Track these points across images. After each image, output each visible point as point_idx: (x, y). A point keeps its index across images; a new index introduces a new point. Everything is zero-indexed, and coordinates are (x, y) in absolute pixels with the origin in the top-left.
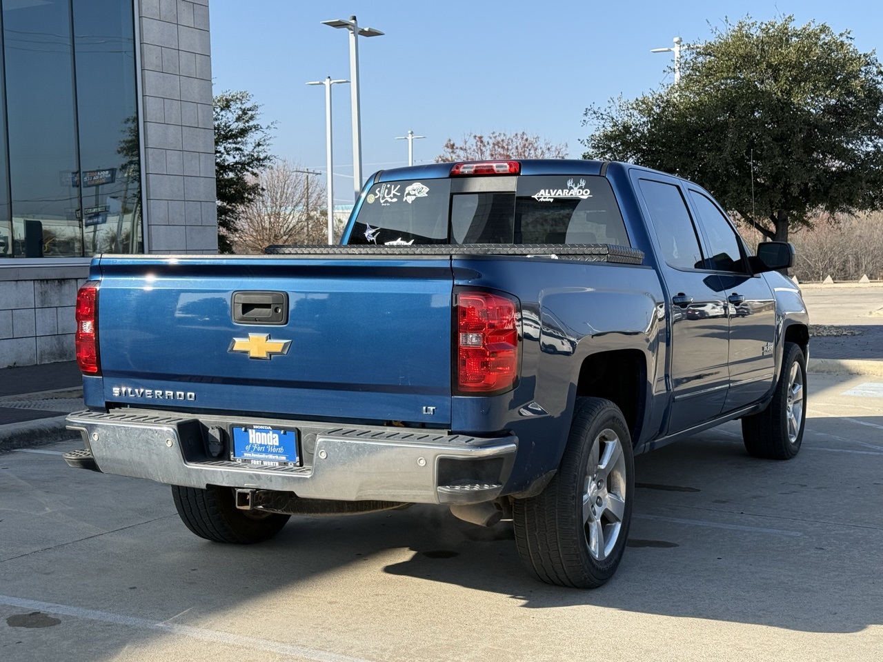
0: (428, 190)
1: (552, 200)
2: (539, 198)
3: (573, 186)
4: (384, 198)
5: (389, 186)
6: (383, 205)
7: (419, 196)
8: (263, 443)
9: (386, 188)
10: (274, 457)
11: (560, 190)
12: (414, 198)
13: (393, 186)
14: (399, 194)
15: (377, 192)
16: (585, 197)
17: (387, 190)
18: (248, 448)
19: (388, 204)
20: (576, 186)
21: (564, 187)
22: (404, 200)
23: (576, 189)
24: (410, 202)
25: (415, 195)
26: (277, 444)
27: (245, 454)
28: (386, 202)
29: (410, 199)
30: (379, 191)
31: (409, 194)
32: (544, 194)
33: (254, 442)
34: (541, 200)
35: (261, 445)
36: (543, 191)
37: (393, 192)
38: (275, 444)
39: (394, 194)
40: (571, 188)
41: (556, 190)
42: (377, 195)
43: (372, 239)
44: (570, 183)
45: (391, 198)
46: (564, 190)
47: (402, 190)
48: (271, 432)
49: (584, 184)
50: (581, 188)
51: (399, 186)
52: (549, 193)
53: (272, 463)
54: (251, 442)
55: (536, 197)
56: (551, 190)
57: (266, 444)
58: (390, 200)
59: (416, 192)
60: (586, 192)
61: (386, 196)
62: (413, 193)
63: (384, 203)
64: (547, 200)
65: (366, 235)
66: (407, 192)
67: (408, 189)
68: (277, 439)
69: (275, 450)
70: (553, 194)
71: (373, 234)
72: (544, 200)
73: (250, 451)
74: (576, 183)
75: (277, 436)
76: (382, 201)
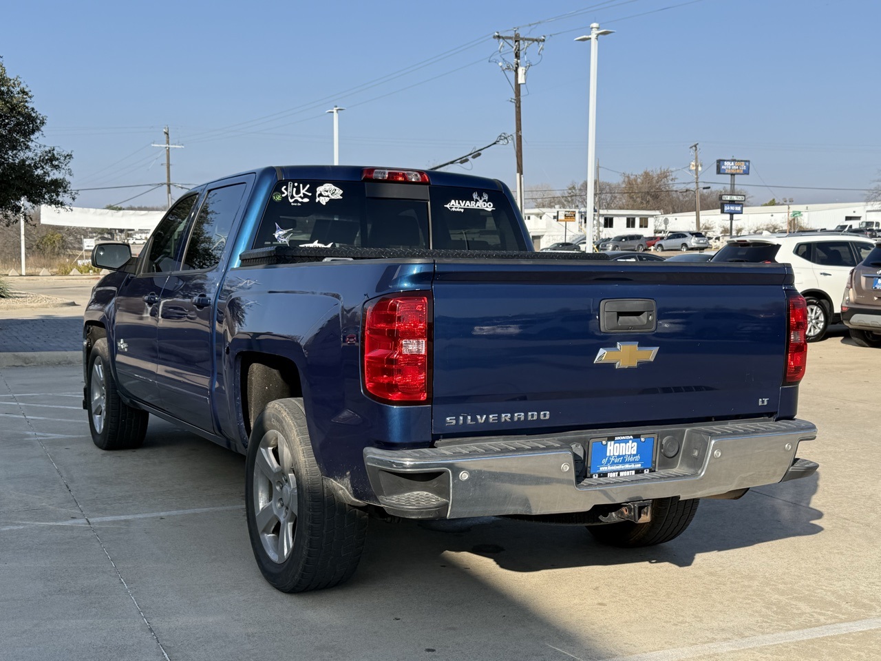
0: (341, 192)
1: (462, 210)
2: (451, 208)
3: (479, 199)
4: (292, 197)
5: (296, 184)
6: (292, 204)
7: (333, 198)
8: (621, 454)
9: (294, 186)
10: (630, 466)
11: (468, 202)
12: (327, 199)
13: (301, 185)
14: (310, 194)
15: (283, 189)
16: (490, 210)
17: (295, 189)
18: (604, 461)
19: (299, 204)
20: (481, 199)
21: (471, 199)
22: (317, 201)
23: (481, 201)
24: (324, 204)
25: (328, 196)
26: (635, 453)
27: (601, 469)
28: (296, 201)
29: (324, 201)
30: (286, 189)
31: (321, 195)
32: (454, 203)
33: (612, 454)
34: (453, 209)
35: (619, 456)
36: (453, 201)
37: (303, 191)
38: (633, 453)
39: (304, 194)
40: (477, 201)
41: (464, 202)
42: (284, 193)
43: (284, 240)
44: (475, 196)
45: (300, 197)
46: (472, 202)
47: (313, 190)
48: (630, 442)
49: (487, 198)
50: (484, 201)
51: (308, 186)
52: (459, 203)
53: (628, 472)
54: (608, 454)
55: (448, 206)
56: (461, 201)
57: (624, 454)
58: (300, 200)
59: (329, 194)
60: (490, 205)
61: (294, 194)
62: (326, 194)
63: (294, 202)
64: (458, 210)
65: (276, 236)
66: (318, 193)
67: (320, 190)
68: (635, 448)
69: (632, 459)
70: (463, 205)
71: (285, 236)
72: (456, 210)
73: (606, 464)
74: (480, 196)
75: (635, 444)
76: (291, 201)
